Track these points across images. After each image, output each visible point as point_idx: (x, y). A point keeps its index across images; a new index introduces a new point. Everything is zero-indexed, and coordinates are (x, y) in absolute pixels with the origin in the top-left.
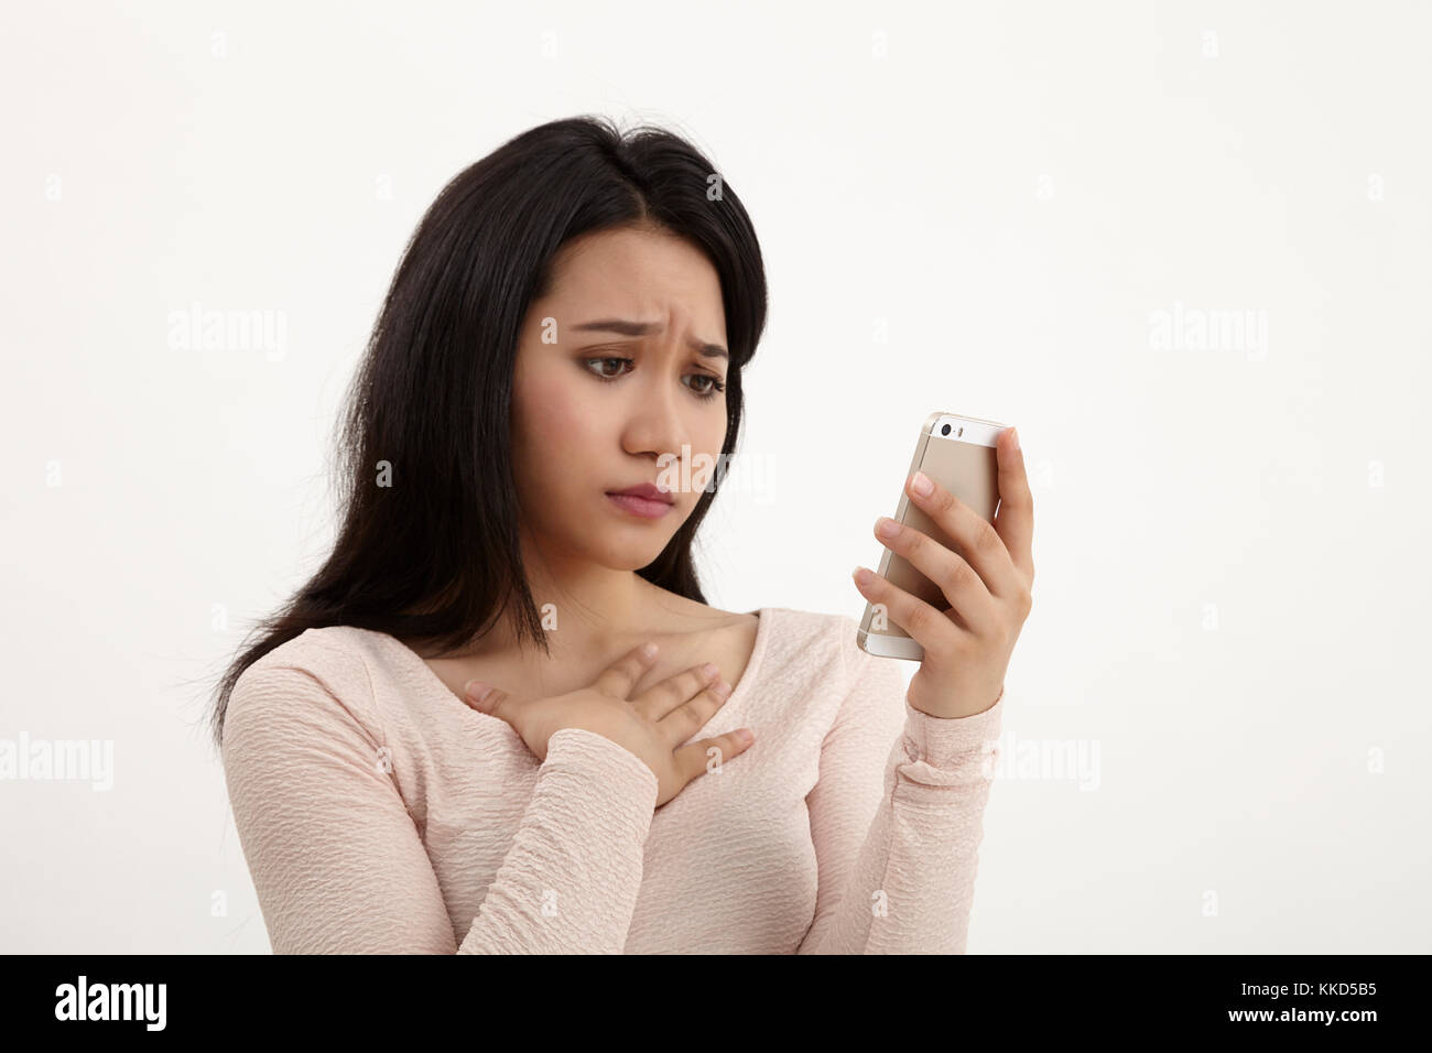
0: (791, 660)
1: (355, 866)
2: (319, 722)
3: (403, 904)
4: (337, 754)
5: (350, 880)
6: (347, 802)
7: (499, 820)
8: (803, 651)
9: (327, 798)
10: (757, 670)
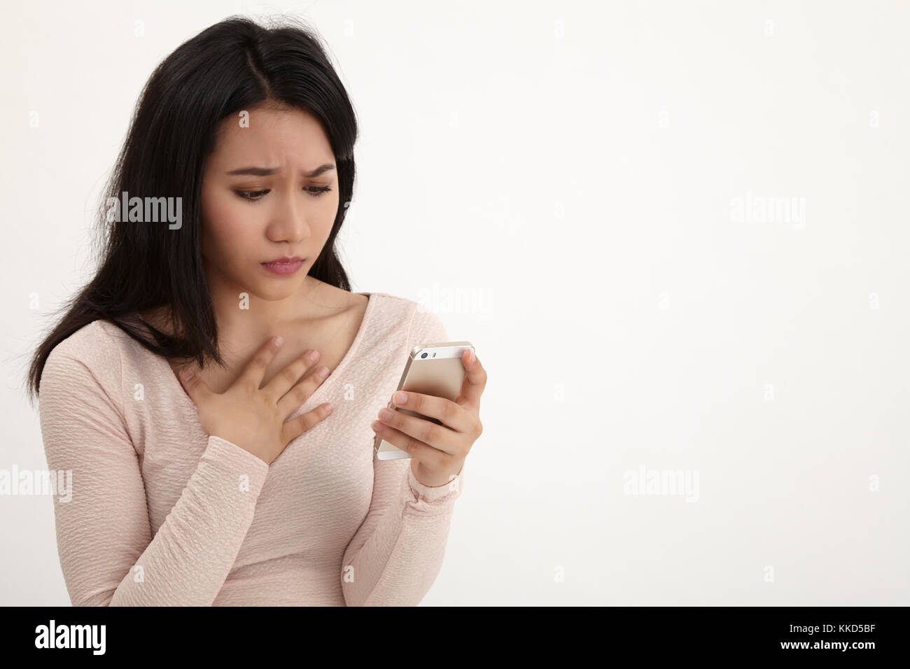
0: (376, 344)
1: (96, 491)
2: (87, 399)
3: (120, 518)
4: (94, 420)
5: (93, 499)
6: (96, 450)
7: (184, 465)
8: (384, 338)
9: (86, 447)
10: (356, 348)
